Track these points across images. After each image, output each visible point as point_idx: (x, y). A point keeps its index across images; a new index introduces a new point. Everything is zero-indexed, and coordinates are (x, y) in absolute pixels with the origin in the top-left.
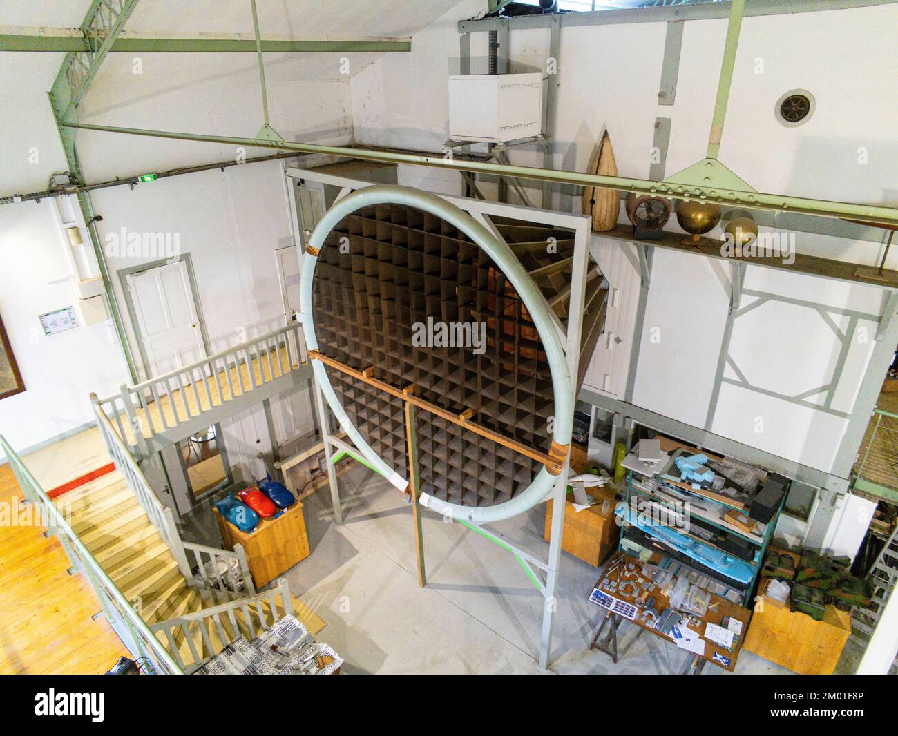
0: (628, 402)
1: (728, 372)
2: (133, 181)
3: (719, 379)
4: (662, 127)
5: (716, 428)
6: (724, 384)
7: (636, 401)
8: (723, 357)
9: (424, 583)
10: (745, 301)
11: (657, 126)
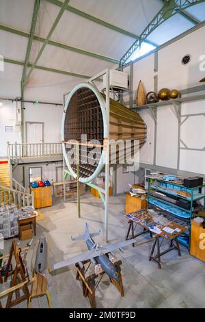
0: (154, 165)
1: (182, 146)
2: (34, 102)
3: (179, 148)
4: (156, 78)
5: (181, 168)
6: (181, 150)
7: (156, 164)
8: (179, 140)
9: (80, 217)
10: (183, 119)
11: (155, 78)
